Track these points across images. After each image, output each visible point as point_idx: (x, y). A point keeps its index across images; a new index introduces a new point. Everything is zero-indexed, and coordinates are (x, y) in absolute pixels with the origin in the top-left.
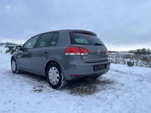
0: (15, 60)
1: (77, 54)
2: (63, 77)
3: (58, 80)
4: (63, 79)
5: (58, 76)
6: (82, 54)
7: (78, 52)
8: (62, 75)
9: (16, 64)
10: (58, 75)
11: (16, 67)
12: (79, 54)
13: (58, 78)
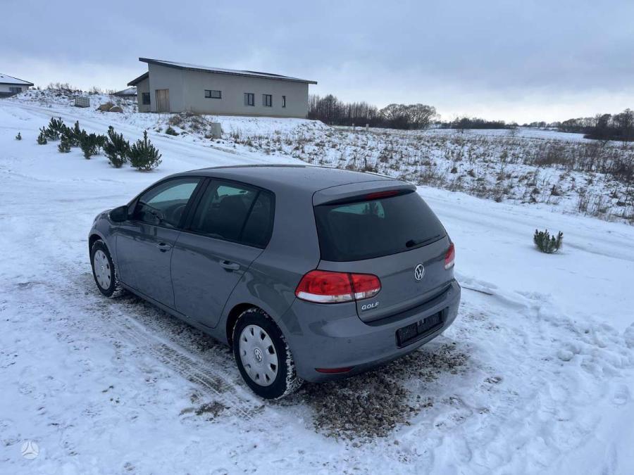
0: (104, 248)
1: (341, 298)
2: (290, 369)
3: (273, 375)
4: (290, 375)
5: (276, 362)
6: (359, 295)
7: (346, 292)
8: (288, 361)
9: (111, 266)
10: (274, 359)
11: (112, 277)
12: (348, 297)
13: (273, 367)
